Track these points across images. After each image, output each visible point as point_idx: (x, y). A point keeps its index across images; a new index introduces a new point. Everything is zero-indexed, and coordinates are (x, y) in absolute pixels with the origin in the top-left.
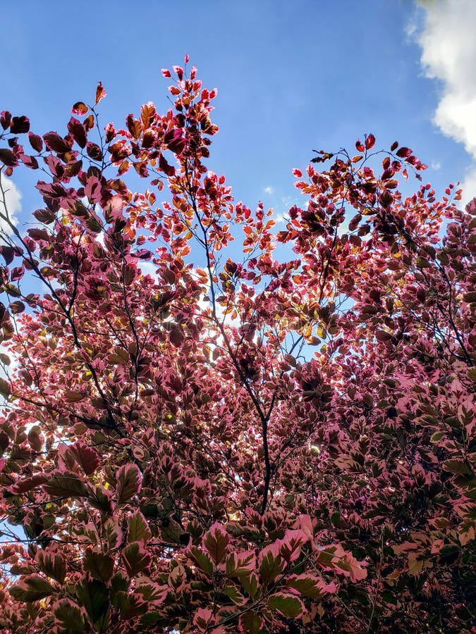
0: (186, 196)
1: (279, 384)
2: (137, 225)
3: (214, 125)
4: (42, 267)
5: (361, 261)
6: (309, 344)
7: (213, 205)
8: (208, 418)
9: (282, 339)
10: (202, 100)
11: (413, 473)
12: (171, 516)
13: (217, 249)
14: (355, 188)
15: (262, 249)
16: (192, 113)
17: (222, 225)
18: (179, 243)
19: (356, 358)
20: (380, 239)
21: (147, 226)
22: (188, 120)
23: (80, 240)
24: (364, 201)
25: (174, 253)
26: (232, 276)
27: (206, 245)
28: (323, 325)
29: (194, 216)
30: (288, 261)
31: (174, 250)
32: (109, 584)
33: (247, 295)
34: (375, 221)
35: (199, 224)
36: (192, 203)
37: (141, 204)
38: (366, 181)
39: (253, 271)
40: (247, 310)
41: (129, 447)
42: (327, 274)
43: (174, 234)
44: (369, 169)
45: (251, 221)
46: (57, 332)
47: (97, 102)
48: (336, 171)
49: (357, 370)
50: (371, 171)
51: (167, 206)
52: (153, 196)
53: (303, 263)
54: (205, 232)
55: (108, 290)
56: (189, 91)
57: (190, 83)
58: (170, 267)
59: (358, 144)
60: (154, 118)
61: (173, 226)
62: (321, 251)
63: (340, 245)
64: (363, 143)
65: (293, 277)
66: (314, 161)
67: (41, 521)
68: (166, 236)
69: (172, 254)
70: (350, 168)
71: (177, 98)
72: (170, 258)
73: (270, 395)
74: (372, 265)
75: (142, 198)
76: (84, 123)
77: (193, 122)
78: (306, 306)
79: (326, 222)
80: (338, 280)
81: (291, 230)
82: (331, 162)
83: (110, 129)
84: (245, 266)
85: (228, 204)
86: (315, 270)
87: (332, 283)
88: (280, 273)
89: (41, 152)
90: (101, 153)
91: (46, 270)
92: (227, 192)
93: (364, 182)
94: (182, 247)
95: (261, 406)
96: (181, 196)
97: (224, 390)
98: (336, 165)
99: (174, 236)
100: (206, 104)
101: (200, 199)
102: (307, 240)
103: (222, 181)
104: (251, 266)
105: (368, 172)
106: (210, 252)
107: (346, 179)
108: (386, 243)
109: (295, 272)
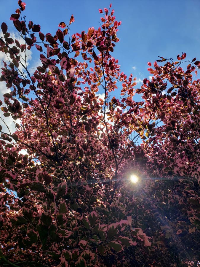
0: (100, 67)
1: (126, 152)
2: (78, 76)
3: (118, 38)
4: (37, 90)
5: (169, 106)
6: (141, 139)
7: (111, 72)
8: (95, 160)
9: (130, 133)
10: (114, 26)
11: (174, 198)
12: (75, 200)
13: (110, 92)
14: (173, 75)
15: (129, 94)
16: (109, 31)
17: (113, 81)
18: (94, 86)
19: (160, 146)
20: (180, 99)
21: (82, 77)
22: (107, 34)
23: (55, 82)
24: (176, 81)
25: (91, 90)
26: (114, 104)
27: (105, 89)
28: (149, 132)
29: (102, 76)
30: (139, 102)
31: (92, 89)
32: (50, 227)
33: (119, 113)
34: (179, 91)
35: (104, 79)
36: (102, 70)
37: (81, 67)
38: (179, 73)
39: (123, 103)
40: (118, 119)
41: (63, 170)
42: (155, 110)
43: (93, 82)
44: (181, 68)
45: (126, 81)
46: (39, 115)
47: (70, 23)
48: (167, 67)
49: (159, 151)
50: (182, 69)
51: (92, 70)
52: (87, 65)
53: (145, 104)
54: (106, 84)
55: (63, 105)
56: (109, 21)
57: (110, 17)
58: (89, 96)
59: (178, 56)
60: (93, 34)
61: (93, 79)
62: (154, 100)
63: (162, 98)
64: (181, 56)
65: (140, 108)
66: (158, 61)
67: (24, 192)
68: (90, 83)
69: (91, 91)
70: (173, 66)
71: (103, 23)
72: (89, 92)
73: (121, 156)
74: (174, 109)
75: (82, 65)
76: (63, 32)
77: (109, 35)
78: (143, 123)
79: (158, 88)
80: (159, 113)
81: (143, 88)
82: (165, 63)
83: (74, 37)
84: (120, 101)
85: (117, 72)
86: (150, 107)
87: (156, 114)
88: (134, 106)
89: (44, 41)
90: (69, 47)
91: (39, 91)
92: (118, 67)
93: (177, 73)
94: (95, 88)
95: (117, 159)
96: (98, 66)
97: (103, 150)
98: (167, 64)
99: (93, 83)
100: (116, 28)
101: (106, 69)
102: (149, 94)
103: (117, 62)
104: (123, 101)
105: (180, 69)
106: (107, 92)
107: (170, 71)
108: (182, 101)
109: (140, 107)
